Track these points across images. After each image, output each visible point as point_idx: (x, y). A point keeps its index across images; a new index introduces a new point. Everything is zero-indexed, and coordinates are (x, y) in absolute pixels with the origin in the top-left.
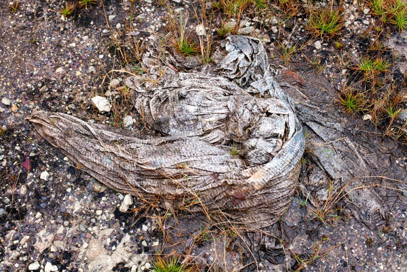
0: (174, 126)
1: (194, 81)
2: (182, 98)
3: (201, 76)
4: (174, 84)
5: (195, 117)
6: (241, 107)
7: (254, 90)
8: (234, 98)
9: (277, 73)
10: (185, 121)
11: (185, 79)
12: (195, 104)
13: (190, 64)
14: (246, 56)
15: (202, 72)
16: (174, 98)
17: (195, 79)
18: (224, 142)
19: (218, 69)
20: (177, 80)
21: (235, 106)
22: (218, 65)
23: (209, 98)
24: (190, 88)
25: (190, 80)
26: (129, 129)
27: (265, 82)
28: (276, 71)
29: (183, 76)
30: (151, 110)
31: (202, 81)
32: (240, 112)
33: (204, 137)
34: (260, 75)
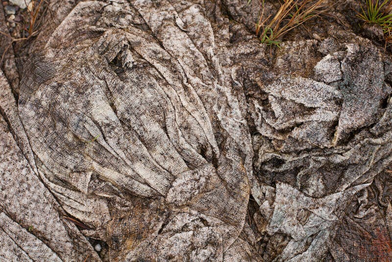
0: (37, 104)
1: (193, 53)
2: (117, 65)
3: (214, 58)
4: (155, 17)
5: (84, 137)
6: (190, 214)
7: (266, 204)
8: (208, 178)
9: (362, 214)
10: (61, 120)
11: (185, 29)
12: (121, 108)
13: (238, 8)
14: (335, 123)
15: (229, 53)
16: (107, 49)
17: (197, 52)
18: (92, 232)
19: (259, 84)
20: (169, 16)
21: (188, 195)
22: (272, 75)
23: (169, 122)
24: (162, 60)
25: (188, 41)
26: (9, 12)
27: (309, 213)
28: (367, 207)
29: (189, 18)
30: (64, 22)
31: (203, 72)
32: (174, 222)
33: (59, 188)
34: (322, 186)
